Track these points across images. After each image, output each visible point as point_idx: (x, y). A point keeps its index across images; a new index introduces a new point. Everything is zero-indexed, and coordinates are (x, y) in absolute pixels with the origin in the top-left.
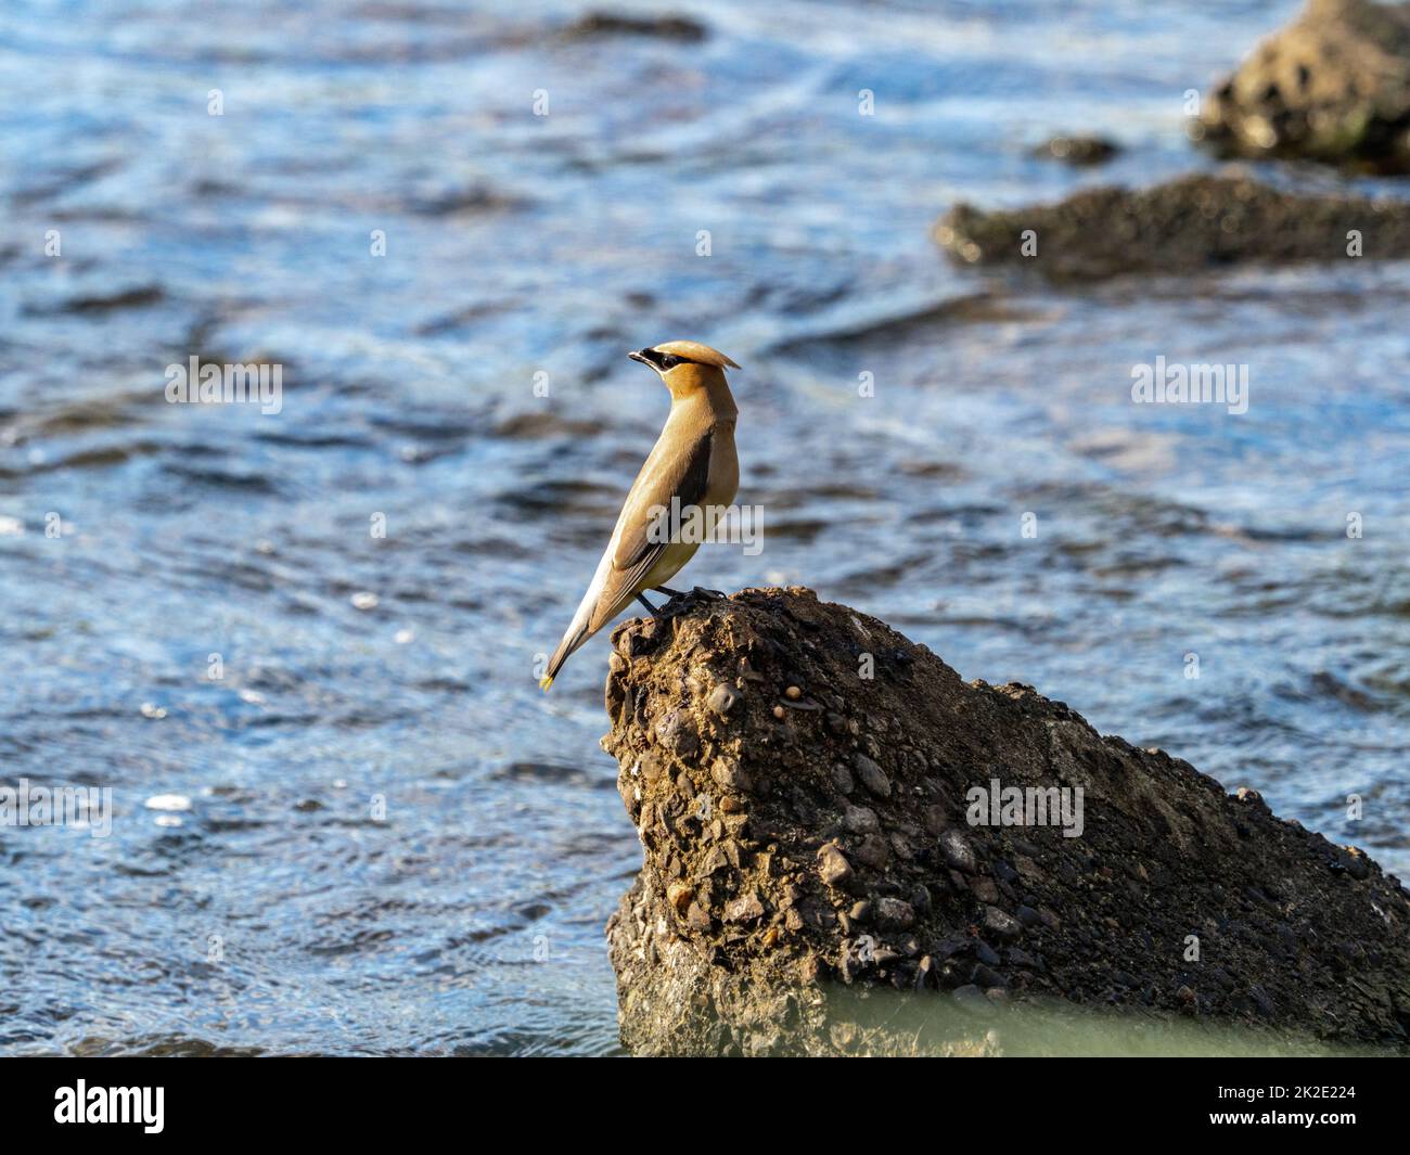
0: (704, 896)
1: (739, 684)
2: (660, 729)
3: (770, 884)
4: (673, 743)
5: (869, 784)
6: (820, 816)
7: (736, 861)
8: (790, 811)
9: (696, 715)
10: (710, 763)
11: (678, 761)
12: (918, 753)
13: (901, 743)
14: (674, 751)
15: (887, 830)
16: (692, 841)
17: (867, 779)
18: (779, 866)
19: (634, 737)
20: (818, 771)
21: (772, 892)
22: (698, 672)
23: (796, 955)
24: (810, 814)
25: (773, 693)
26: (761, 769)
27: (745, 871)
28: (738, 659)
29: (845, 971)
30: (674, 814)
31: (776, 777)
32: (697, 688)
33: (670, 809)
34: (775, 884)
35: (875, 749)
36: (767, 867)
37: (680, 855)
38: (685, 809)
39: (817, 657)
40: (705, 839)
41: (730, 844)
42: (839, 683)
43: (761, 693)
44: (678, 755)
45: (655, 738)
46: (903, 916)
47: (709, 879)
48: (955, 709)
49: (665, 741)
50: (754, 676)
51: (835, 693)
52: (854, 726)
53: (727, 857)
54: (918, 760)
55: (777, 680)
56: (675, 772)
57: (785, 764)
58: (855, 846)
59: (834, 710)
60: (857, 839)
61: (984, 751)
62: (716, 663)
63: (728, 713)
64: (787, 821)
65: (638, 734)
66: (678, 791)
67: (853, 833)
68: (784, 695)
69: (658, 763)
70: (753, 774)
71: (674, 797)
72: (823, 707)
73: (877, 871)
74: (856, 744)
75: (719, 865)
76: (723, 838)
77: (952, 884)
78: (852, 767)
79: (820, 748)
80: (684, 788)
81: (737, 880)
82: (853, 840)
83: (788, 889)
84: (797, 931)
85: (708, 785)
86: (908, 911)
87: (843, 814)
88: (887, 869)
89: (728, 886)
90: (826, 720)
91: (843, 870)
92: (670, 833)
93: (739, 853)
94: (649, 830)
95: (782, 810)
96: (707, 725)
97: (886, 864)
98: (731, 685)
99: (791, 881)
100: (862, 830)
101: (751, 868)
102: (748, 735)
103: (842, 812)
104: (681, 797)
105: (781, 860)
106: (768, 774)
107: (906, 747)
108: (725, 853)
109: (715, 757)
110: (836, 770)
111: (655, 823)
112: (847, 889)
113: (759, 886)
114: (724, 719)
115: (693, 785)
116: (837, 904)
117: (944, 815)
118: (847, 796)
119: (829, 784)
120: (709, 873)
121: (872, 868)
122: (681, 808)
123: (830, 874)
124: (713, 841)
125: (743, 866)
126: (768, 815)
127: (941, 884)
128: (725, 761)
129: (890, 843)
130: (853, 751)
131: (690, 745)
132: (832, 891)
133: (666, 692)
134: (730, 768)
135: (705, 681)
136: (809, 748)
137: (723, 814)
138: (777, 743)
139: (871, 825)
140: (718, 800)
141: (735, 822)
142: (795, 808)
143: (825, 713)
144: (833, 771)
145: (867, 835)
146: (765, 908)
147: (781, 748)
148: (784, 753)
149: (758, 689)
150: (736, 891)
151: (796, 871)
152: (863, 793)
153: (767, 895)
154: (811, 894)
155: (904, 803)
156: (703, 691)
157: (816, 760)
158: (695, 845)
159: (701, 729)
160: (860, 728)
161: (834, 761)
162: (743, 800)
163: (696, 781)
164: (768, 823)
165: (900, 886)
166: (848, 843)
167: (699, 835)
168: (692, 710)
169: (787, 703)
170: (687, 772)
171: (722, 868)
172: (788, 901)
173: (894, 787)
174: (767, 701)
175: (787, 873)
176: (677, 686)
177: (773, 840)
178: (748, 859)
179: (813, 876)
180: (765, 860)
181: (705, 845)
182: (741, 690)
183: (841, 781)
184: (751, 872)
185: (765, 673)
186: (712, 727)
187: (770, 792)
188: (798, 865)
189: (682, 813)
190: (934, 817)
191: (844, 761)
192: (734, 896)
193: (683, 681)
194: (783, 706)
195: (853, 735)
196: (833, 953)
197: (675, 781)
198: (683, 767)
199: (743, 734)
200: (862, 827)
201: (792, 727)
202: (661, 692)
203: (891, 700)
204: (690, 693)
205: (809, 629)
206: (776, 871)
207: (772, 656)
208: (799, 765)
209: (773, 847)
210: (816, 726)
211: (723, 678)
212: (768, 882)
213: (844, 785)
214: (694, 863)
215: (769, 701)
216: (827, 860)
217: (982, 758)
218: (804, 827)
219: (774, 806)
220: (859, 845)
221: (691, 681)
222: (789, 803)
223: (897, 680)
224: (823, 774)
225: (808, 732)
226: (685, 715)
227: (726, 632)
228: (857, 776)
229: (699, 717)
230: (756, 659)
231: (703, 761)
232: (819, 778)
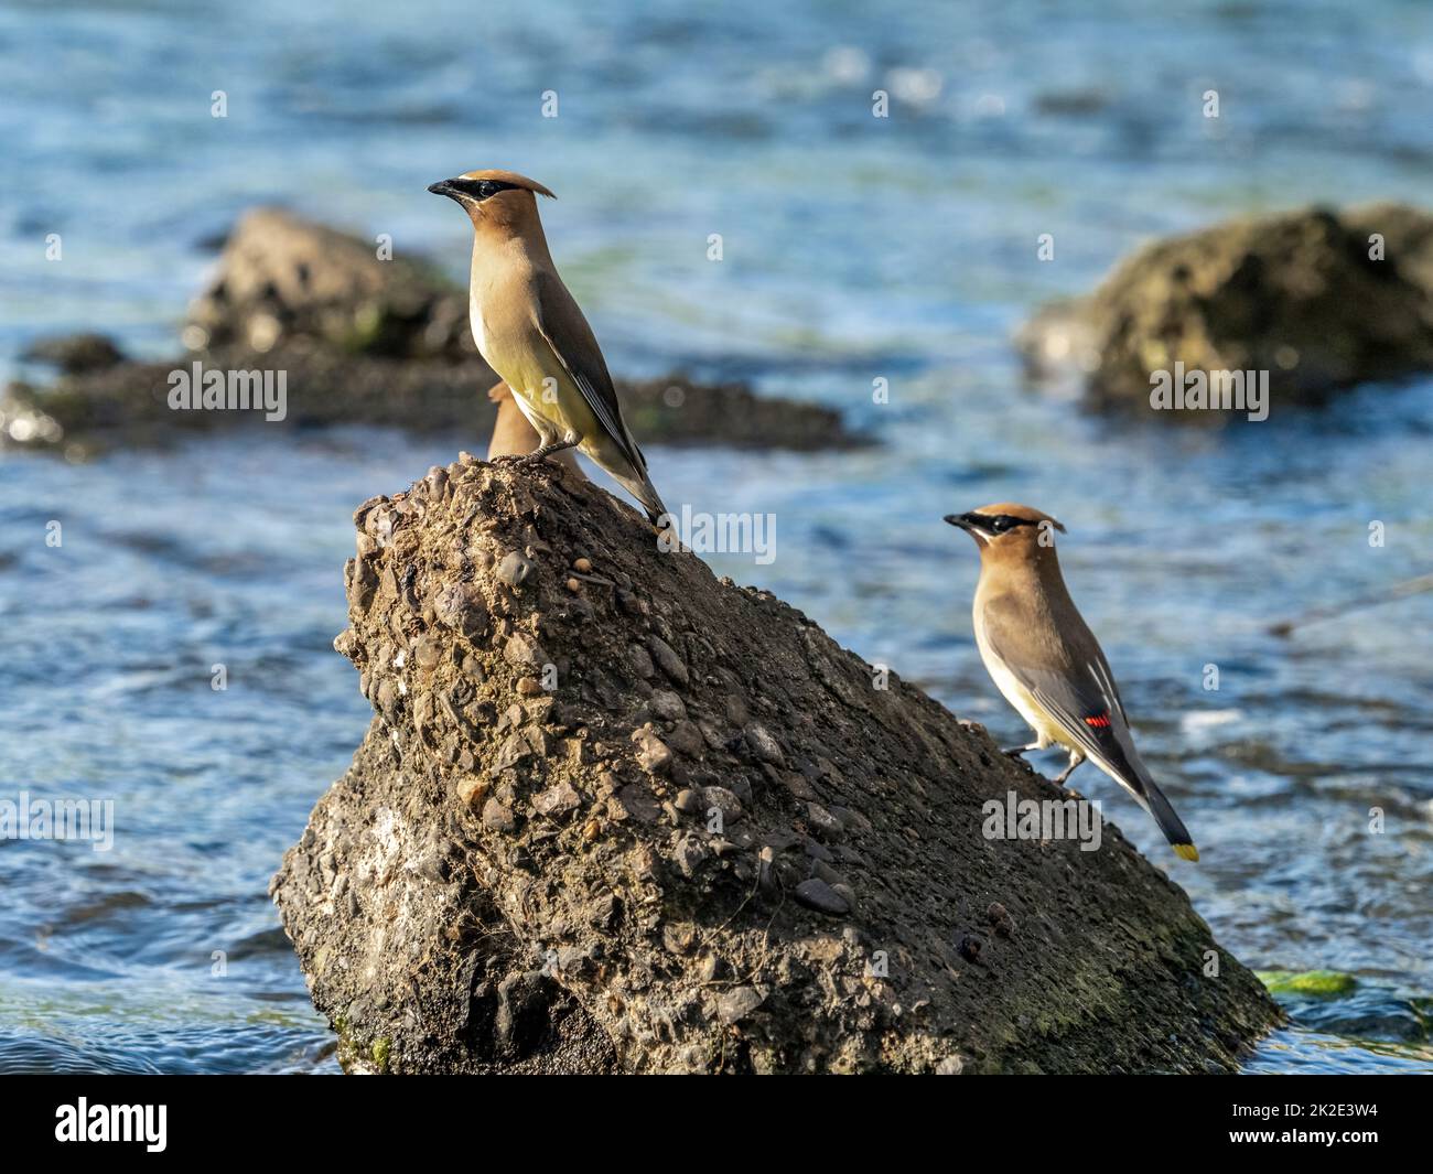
0: (504, 790)
1: (529, 552)
2: (440, 605)
3: (582, 772)
4: (460, 620)
5: (668, 668)
6: (623, 701)
7: (542, 749)
8: (594, 695)
9: (484, 588)
10: (503, 642)
11: (465, 643)
12: (704, 641)
13: (685, 629)
14: (461, 629)
15: (694, 717)
16: (485, 731)
17: (665, 663)
18: (591, 752)
19: (403, 621)
20: (616, 651)
21: (586, 781)
22: (481, 541)
23: (622, 848)
24: (614, 698)
25: (563, 565)
26: (558, 648)
27: (553, 760)
28: (524, 527)
29: (684, 864)
30: (461, 701)
31: (574, 658)
32: (482, 559)
33: (456, 696)
34: (588, 773)
35: (666, 630)
36: (579, 753)
37: (471, 747)
38: (474, 695)
40: (501, 726)
41: (533, 730)
43: (551, 564)
44: (465, 633)
45: (435, 617)
46: (730, 806)
47: (512, 770)
49: (449, 620)
52: (644, 605)
53: (530, 745)
54: (705, 648)
55: (565, 551)
56: (459, 655)
57: (584, 642)
58: (667, 732)
59: (623, 585)
60: (669, 723)
62: (501, 530)
63: (522, 585)
64: (591, 704)
65: (408, 616)
66: (464, 677)
67: (663, 718)
68: (572, 568)
69: (437, 646)
70: (551, 652)
71: (460, 682)
72: (614, 584)
73: (692, 760)
74: (647, 624)
75: (523, 754)
76: (523, 725)
77: (768, 777)
78: (649, 648)
79: (615, 627)
80: (472, 672)
81: (544, 770)
82: (664, 727)
83: (604, 778)
84: (623, 822)
85: (500, 667)
86: (735, 801)
87: (648, 699)
88: (702, 759)
89: (533, 777)
90: (618, 597)
91: (664, 755)
92: (460, 722)
93: (545, 740)
94: (429, 723)
95: (585, 694)
96: (498, 599)
97: (700, 752)
98: (521, 555)
99: (607, 768)
100: (673, 716)
101: (559, 756)
102: (543, 609)
103: (647, 696)
104: (467, 683)
105: (593, 746)
106: (565, 654)
107: (691, 634)
108: (527, 741)
109: (510, 634)
110: (634, 651)
111: (435, 714)
112: (670, 777)
113: (571, 775)
114: (516, 592)
115: (483, 668)
116: (659, 792)
117: (743, 707)
118: (648, 679)
119: (628, 667)
120: (511, 763)
121: (688, 757)
122: (469, 695)
123: (651, 760)
124: (512, 728)
125: (549, 754)
126: (572, 701)
127: (758, 777)
128: (522, 637)
129: (699, 731)
130: (648, 632)
131: (479, 623)
132: (653, 780)
133: (440, 567)
134: (528, 646)
135: (492, 550)
136: (605, 627)
137: (520, 697)
138: (575, 618)
139: (680, 710)
140: (515, 683)
141: (537, 705)
142: (598, 691)
143: (615, 590)
144: (630, 652)
145: (678, 721)
146: (581, 798)
147: (578, 625)
148: (581, 631)
149: (547, 560)
150: (543, 783)
151: (611, 757)
152: (664, 677)
153: (581, 785)
154: (629, 783)
155: (700, 692)
156: (490, 562)
157: (613, 639)
158: (490, 735)
159: (491, 603)
160: (649, 608)
161: (630, 642)
162: (543, 683)
163: (485, 664)
164: (570, 707)
165: (718, 776)
166: (662, 727)
167: (494, 722)
168: (477, 583)
169: (580, 576)
170: (475, 654)
171: (527, 756)
172: (608, 789)
173: (690, 674)
174: (559, 573)
175: (603, 759)
176: (456, 559)
177: (581, 725)
178: (555, 746)
179: (629, 763)
180: (575, 747)
181: (502, 733)
182: (531, 559)
183: (640, 663)
184: (558, 761)
185: (551, 544)
186: (504, 601)
187: (570, 673)
188: (611, 751)
189: (471, 700)
190: (733, 708)
191: (640, 642)
192: (541, 787)
193: (463, 552)
194: (576, 578)
195: (644, 615)
197: (460, 665)
198: (469, 649)
199: (538, 609)
200: (672, 712)
201: (586, 603)
202: (435, 568)
204: (473, 565)
206: (589, 759)
207: (556, 526)
208: (598, 644)
209: (584, 732)
210: (609, 604)
211: (510, 548)
212: (579, 770)
213: (644, 669)
214: (489, 755)
215: (562, 573)
216: (644, 745)
218: (610, 711)
219: (574, 690)
220: (671, 732)
221: (473, 551)
222: (591, 685)
224: (622, 655)
225: (601, 608)
226: (471, 589)
227: (508, 497)
228: (656, 660)
229: (486, 589)
230: (543, 528)
231: (495, 640)
232: (617, 659)
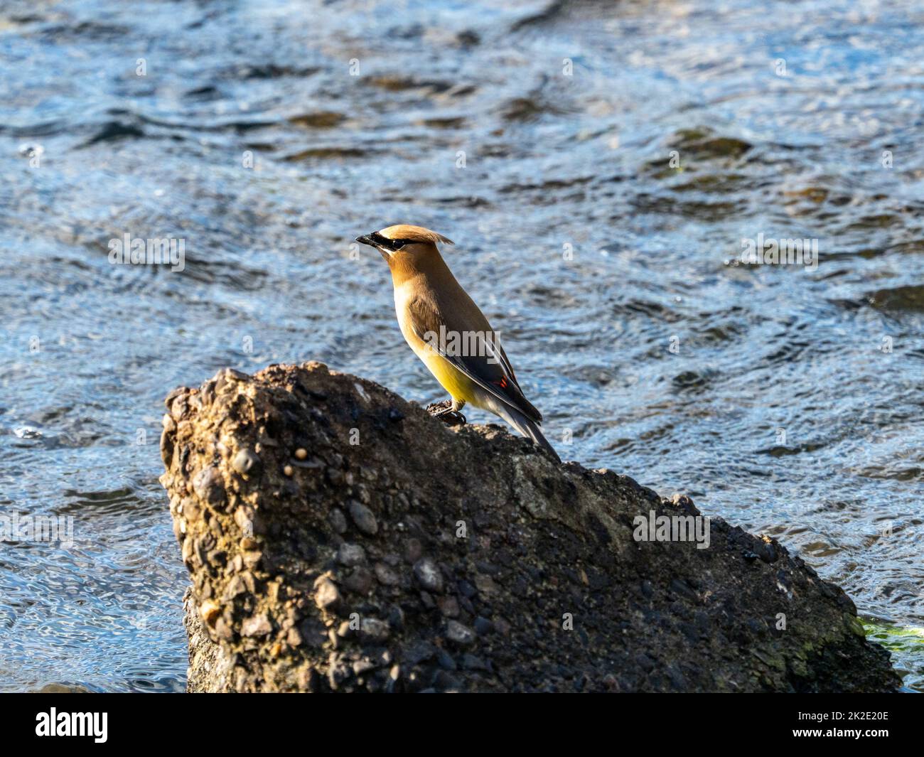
0: (227, 614)
1: (258, 448)
2: (197, 481)
3: (277, 607)
4: (206, 494)
5: (359, 524)
6: (319, 551)
7: (253, 588)
8: (296, 548)
9: (224, 473)
10: (233, 511)
11: (211, 508)
12: (402, 496)
13: (388, 488)
14: (207, 500)
15: (372, 561)
16: (220, 571)
17: (357, 521)
18: (284, 593)
19: (178, 486)
20: (320, 515)
21: (279, 614)
22: (227, 439)
23: (296, 664)
24: (312, 551)
25: (285, 455)
26: (273, 516)
27: (259, 596)
28: (258, 429)
29: (332, 680)
30: (207, 549)
31: (286, 521)
32: (224, 452)
33: (204, 545)
34: (281, 608)
35: (365, 495)
36: (276, 594)
37: (211, 581)
38: (215, 544)
39: (323, 423)
40: (229, 570)
41: (247, 575)
42: (340, 443)
43: (275, 455)
44: (211, 502)
45: (193, 489)
46: (380, 633)
47: (231, 602)
48: (436, 455)
49: (200, 492)
50: (271, 442)
51: (336, 451)
52: (350, 478)
53: (245, 585)
54: (401, 501)
55: (288, 445)
56: (207, 517)
57: (293, 511)
58: (345, 576)
59: (334, 465)
60: (347, 571)
61: (458, 488)
62: (241, 432)
63: (249, 472)
64: (293, 556)
65: (182, 483)
66: (210, 531)
67: (344, 566)
68: (293, 455)
69: (196, 507)
70: (268, 519)
71: (207, 535)
72: (325, 464)
73: (362, 596)
74: (350, 492)
75: (240, 591)
76: (242, 570)
77: (422, 603)
78: (346, 512)
79: (321, 497)
80: (215, 529)
81: (253, 603)
82: (344, 572)
83: (290, 612)
84: (297, 646)
85: (232, 528)
86: (384, 629)
87: (337, 550)
88: (370, 594)
89: (246, 608)
90: (327, 475)
91: (335, 597)
92: (204, 563)
93: (255, 583)
94: (188, 560)
95: (289, 548)
96: (232, 482)
97: (370, 589)
98: (251, 451)
99: (293, 605)
100: (352, 563)
101: (263, 594)
102: (265, 489)
103: (337, 548)
104: (212, 536)
105: (286, 589)
106: (279, 519)
107: (393, 491)
108: (244, 582)
109: (238, 507)
110: (334, 514)
111: (193, 554)
112: (337, 612)
113: (269, 609)
114: (245, 477)
115: (221, 527)
116: (328, 624)
117: (419, 547)
118: (342, 535)
119: (328, 526)
120: (231, 597)
121: (358, 594)
122: (212, 545)
123: (324, 601)
124: (235, 573)
125: (257, 592)
126: (279, 551)
127: (413, 603)
128: (245, 510)
129: (374, 572)
130: (349, 498)
131: (219, 497)
132: (325, 614)
134: (248, 516)
135: (232, 446)
136: (312, 497)
137: (243, 551)
138: (286, 495)
139: (359, 559)
140: (239, 540)
141: (252, 558)
142: (299, 546)
143: (326, 469)
144: (331, 515)
145: (355, 568)
146: (272, 627)
147: (289, 500)
148: (291, 503)
149: (273, 452)
150: (251, 612)
152: (354, 532)
153: (275, 616)
154: (309, 616)
155: (388, 538)
156: (229, 454)
157: (318, 507)
158: (222, 574)
159: (227, 485)
160: (355, 479)
161: (332, 507)
162: (259, 541)
163: (223, 524)
164: (278, 558)
165: (379, 607)
166: (340, 574)
167: (225, 566)
168: (221, 468)
169: (296, 463)
170: (217, 517)
171: (242, 593)
172: (290, 622)
173: (380, 525)
174: (279, 462)
175: (290, 599)
176: (211, 448)
177: (281, 572)
178: (261, 587)
179: (311, 601)
181: (229, 574)
182: (259, 452)
183: (337, 523)
184: (262, 598)
185: (279, 439)
186: (236, 483)
187: (281, 533)
188: (299, 592)
189: (213, 549)
190: (411, 548)
191: (340, 507)
192: (250, 615)
193: (215, 444)
194: (292, 465)
195: (349, 485)
196: (324, 664)
197: (208, 523)
198: (214, 512)
199: (259, 489)
200: (352, 561)
201: (299, 482)
202: (200, 452)
203: (382, 453)
204: (220, 455)
205: (317, 399)
206: (282, 597)
207: (285, 424)
208: (304, 512)
209: (282, 578)
210: (318, 479)
211: (245, 445)
213: (340, 527)
214: (221, 588)
215: (281, 462)
216: (322, 589)
217: (456, 495)
218: (306, 561)
219: (283, 544)
221: (221, 445)
222: (295, 541)
223: (389, 435)
224: (323, 518)
225: (312, 485)
226: (216, 473)
227: (249, 407)
228: (350, 519)
229: (226, 474)
230: (272, 427)
231: (228, 510)
232: (319, 521)
